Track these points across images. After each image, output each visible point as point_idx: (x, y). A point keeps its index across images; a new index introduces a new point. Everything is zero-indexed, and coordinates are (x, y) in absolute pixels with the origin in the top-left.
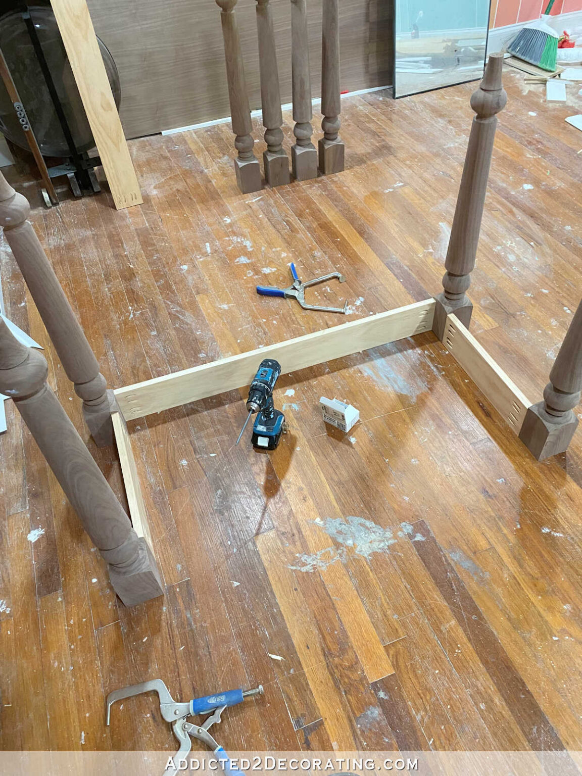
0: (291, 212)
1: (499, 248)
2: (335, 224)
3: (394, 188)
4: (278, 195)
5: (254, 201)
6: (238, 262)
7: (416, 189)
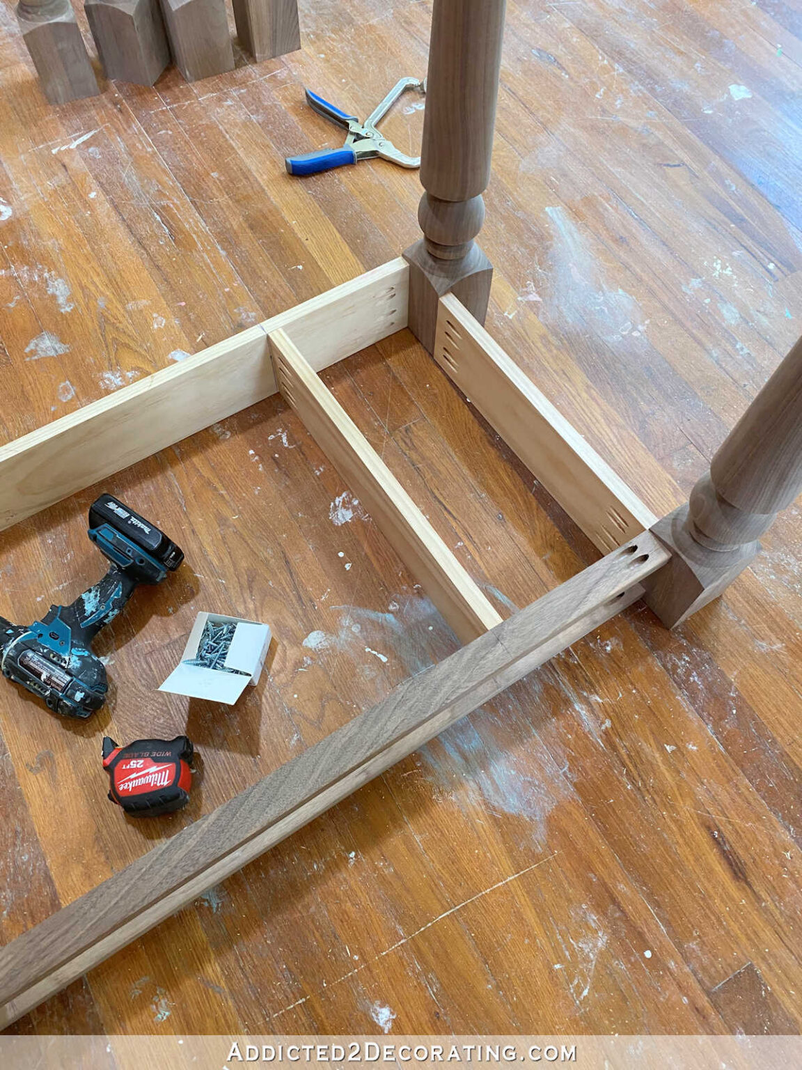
0: (169, 181)
4: (137, 126)
5: (73, 146)
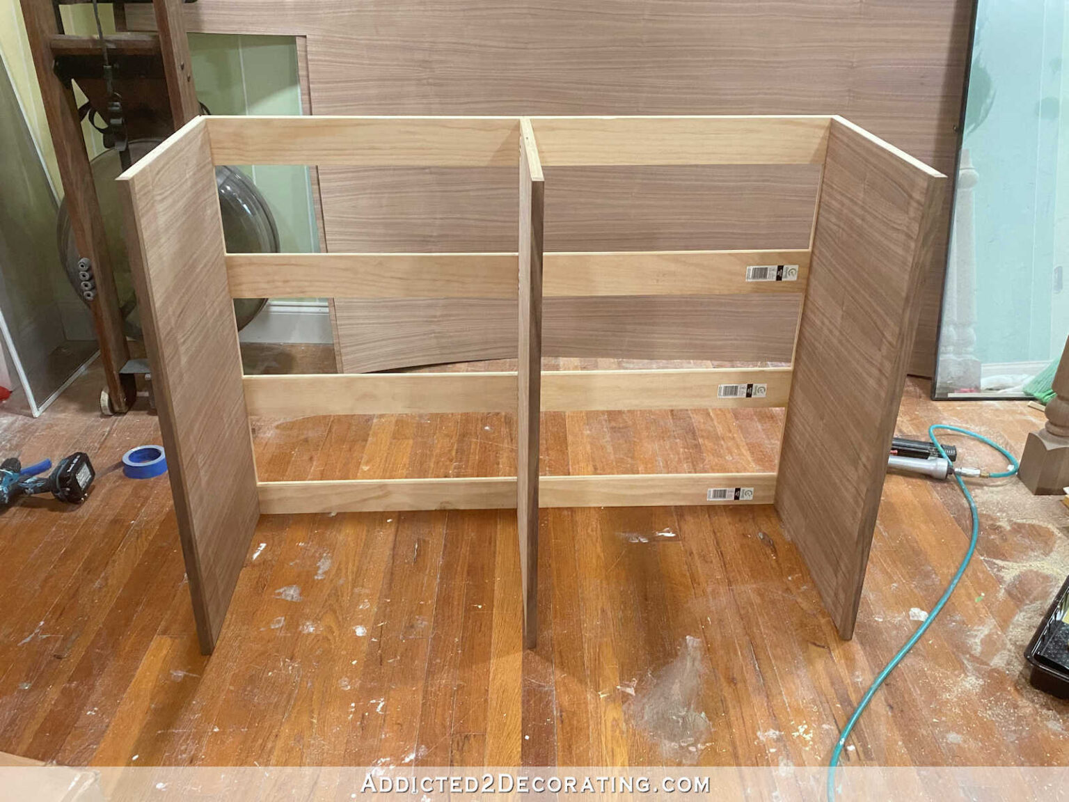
1: (773, 734)
2: (496, 575)
3: (653, 539)
6: (280, 594)
7: (691, 553)
